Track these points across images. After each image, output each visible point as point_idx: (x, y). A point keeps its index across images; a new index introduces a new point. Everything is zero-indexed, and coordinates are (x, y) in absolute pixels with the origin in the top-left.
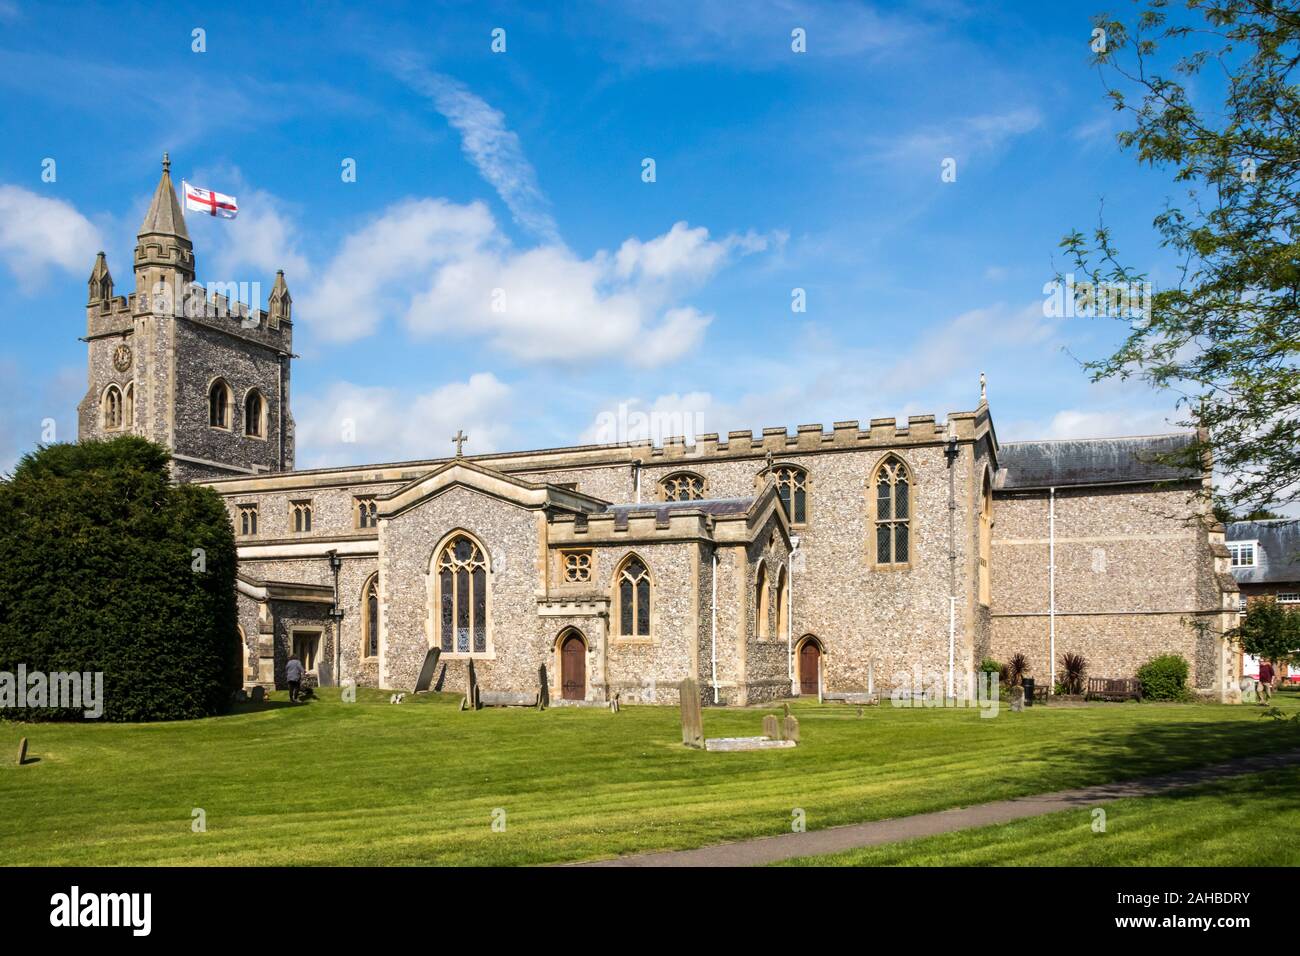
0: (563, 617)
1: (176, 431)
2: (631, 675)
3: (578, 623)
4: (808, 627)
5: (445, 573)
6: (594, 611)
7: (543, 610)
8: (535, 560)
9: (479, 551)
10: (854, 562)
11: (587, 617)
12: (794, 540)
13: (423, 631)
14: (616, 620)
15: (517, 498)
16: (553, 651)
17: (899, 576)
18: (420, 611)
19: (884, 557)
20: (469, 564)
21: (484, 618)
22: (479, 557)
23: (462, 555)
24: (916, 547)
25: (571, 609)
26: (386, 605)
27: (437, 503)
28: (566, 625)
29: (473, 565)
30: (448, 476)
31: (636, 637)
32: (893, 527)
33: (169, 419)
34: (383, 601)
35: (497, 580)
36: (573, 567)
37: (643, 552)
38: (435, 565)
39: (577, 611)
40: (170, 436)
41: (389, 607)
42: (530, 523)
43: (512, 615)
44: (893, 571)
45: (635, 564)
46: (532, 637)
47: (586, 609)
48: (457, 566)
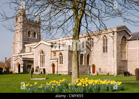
0: (52, 62)
2: (60, 70)
3: (54, 63)
4: (93, 63)
5: (41, 56)
6: (56, 61)
7: (50, 61)
8: (50, 54)
9: (44, 53)
10: (99, 53)
12: (91, 50)
14: (59, 62)
16: (51, 67)
17: (106, 55)
18: (38, 61)
19: (104, 52)
20: (43, 55)
23: (42, 53)
24: (108, 50)
27: (40, 46)
31: (61, 65)
32: (105, 47)
35: (46, 56)
36: (54, 54)
37: (62, 52)
38: (40, 55)
39: (54, 61)
42: (49, 48)
43: (47, 62)
44: (105, 54)
45: (61, 54)
46: (49, 65)
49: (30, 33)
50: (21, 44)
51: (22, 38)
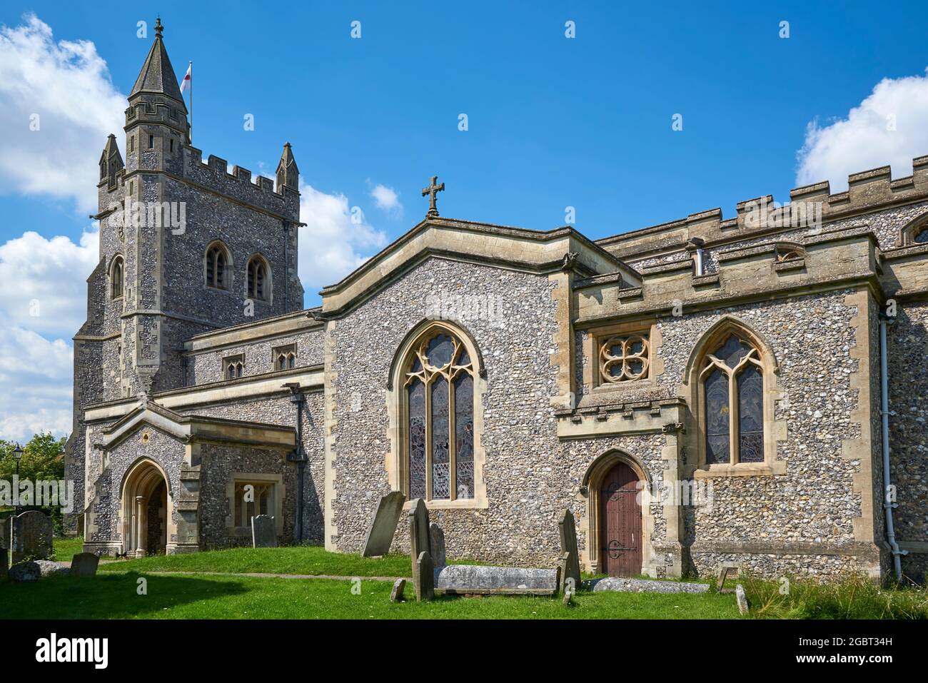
0: (599, 436)
1: (164, 288)
2: (729, 532)
3: (628, 446)
5: (413, 386)
6: (657, 424)
7: (566, 428)
8: (551, 351)
9: (463, 351)
11: (645, 434)
13: (383, 470)
14: (697, 438)
15: (520, 259)
16: (583, 492)
18: (378, 442)
20: (448, 369)
21: (471, 448)
22: (462, 355)
25: (615, 423)
26: (334, 436)
28: (606, 449)
29: (454, 370)
30: (415, 246)
31: (734, 466)
33: (157, 276)
34: (329, 431)
35: (491, 387)
36: (617, 358)
37: (750, 317)
38: (402, 377)
39: (626, 426)
40: (159, 294)
41: (338, 439)
42: (543, 294)
43: (515, 438)
45: (732, 341)
46: (548, 472)
47: (642, 422)
48: (430, 373)
49: (222, 259)
50: (156, 332)
51: (157, 288)
